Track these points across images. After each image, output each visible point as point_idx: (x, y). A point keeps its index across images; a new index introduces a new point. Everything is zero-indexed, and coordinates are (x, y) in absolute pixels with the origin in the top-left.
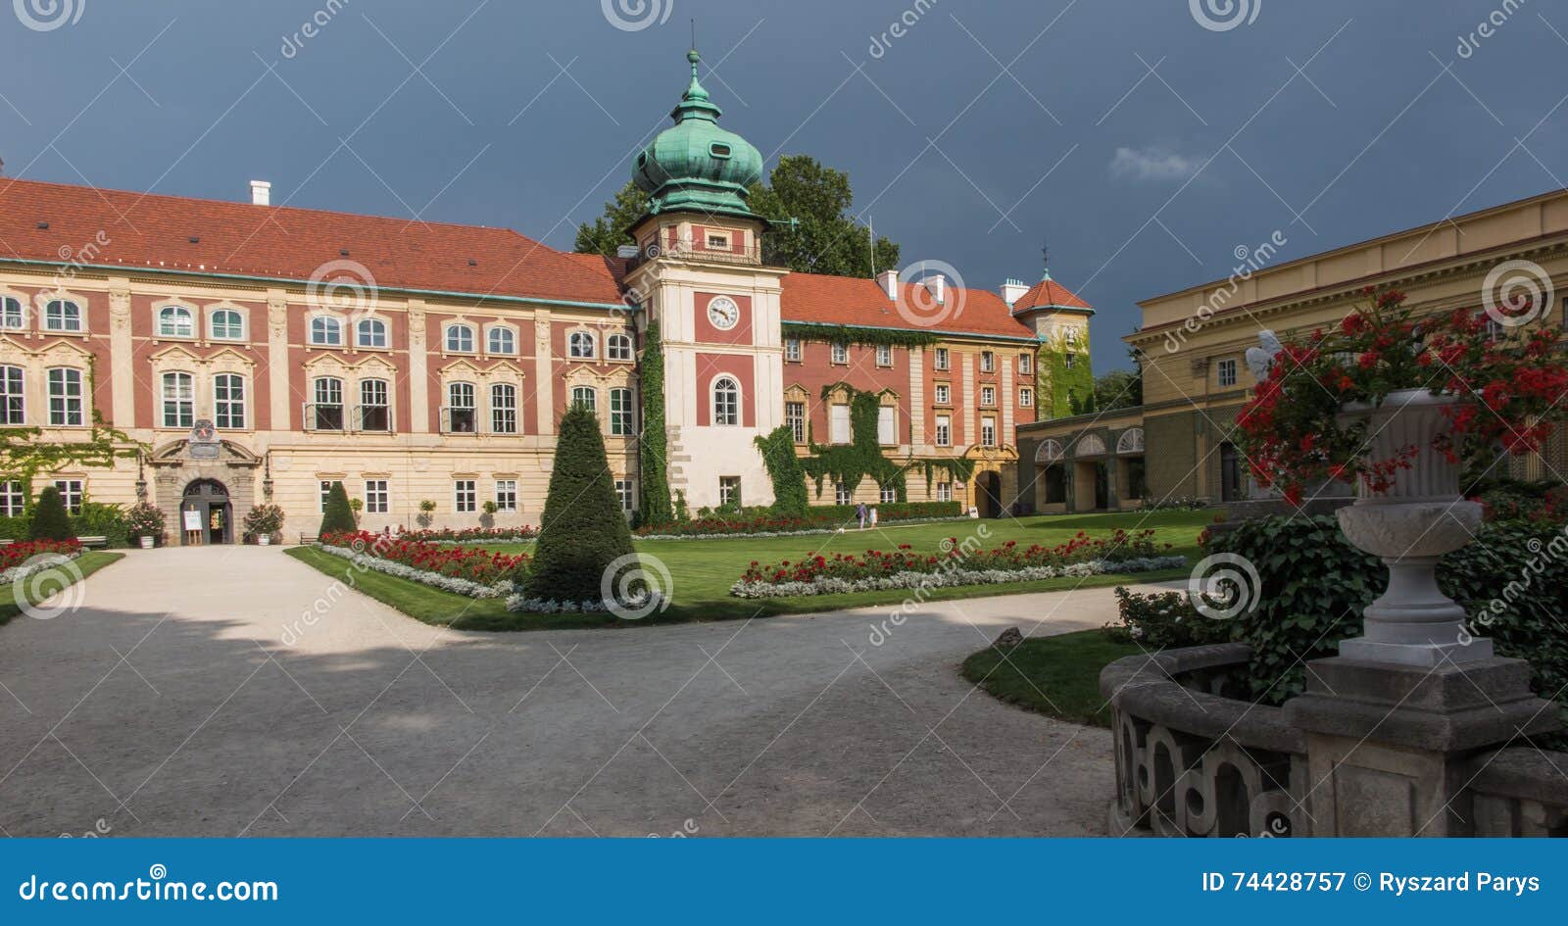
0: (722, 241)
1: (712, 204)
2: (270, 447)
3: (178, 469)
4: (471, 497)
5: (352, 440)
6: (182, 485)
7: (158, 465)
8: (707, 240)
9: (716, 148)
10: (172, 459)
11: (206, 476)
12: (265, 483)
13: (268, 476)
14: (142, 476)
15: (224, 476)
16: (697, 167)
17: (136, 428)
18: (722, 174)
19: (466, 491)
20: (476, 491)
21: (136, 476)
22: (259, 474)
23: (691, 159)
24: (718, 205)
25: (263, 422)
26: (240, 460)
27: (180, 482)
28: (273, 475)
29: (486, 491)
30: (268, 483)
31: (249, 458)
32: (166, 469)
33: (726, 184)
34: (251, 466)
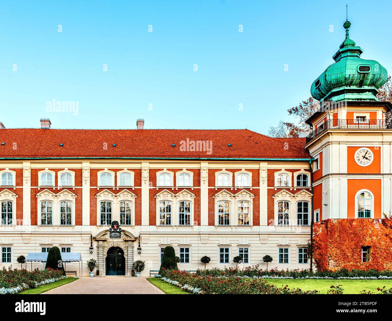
0: (364, 118)
1: (358, 99)
2: (141, 233)
3: (105, 243)
4: (227, 256)
5: (175, 230)
6: (106, 250)
7: (98, 241)
8: (355, 118)
9: (362, 68)
10: (103, 238)
11: (115, 246)
12: (138, 249)
13: (139, 246)
14: (92, 246)
15: (122, 246)
16: (350, 80)
17: (90, 225)
18: (364, 82)
19: (224, 253)
20: (230, 253)
21: (90, 246)
22: (136, 244)
23: (347, 76)
24: (361, 99)
25: (139, 222)
26: (129, 239)
27: (106, 248)
28: (142, 245)
29: (234, 253)
30: (139, 249)
31: (132, 238)
32: (101, 243)
33: (366, 87)
34: (133, 241)
